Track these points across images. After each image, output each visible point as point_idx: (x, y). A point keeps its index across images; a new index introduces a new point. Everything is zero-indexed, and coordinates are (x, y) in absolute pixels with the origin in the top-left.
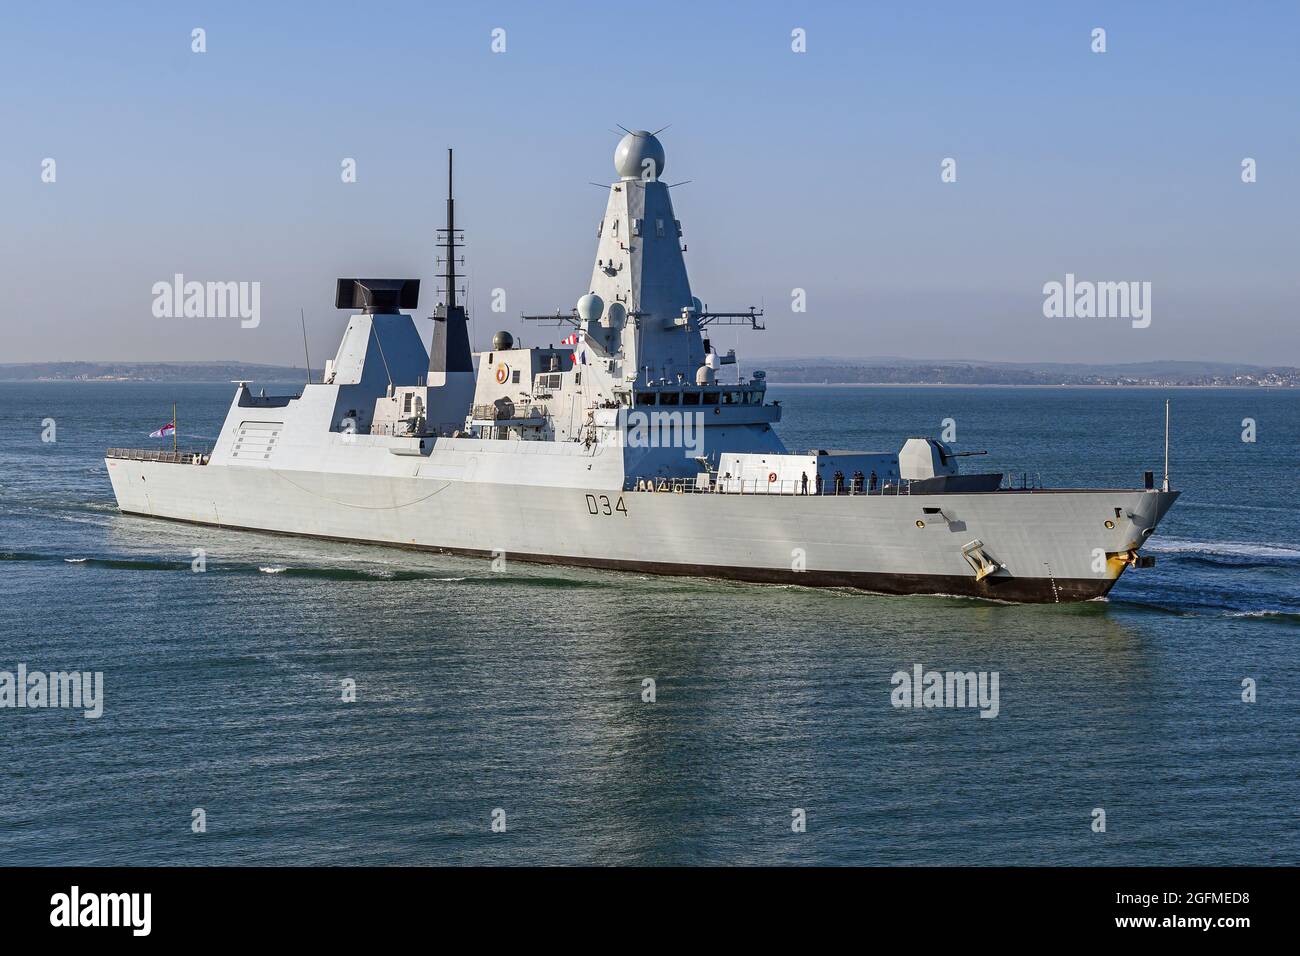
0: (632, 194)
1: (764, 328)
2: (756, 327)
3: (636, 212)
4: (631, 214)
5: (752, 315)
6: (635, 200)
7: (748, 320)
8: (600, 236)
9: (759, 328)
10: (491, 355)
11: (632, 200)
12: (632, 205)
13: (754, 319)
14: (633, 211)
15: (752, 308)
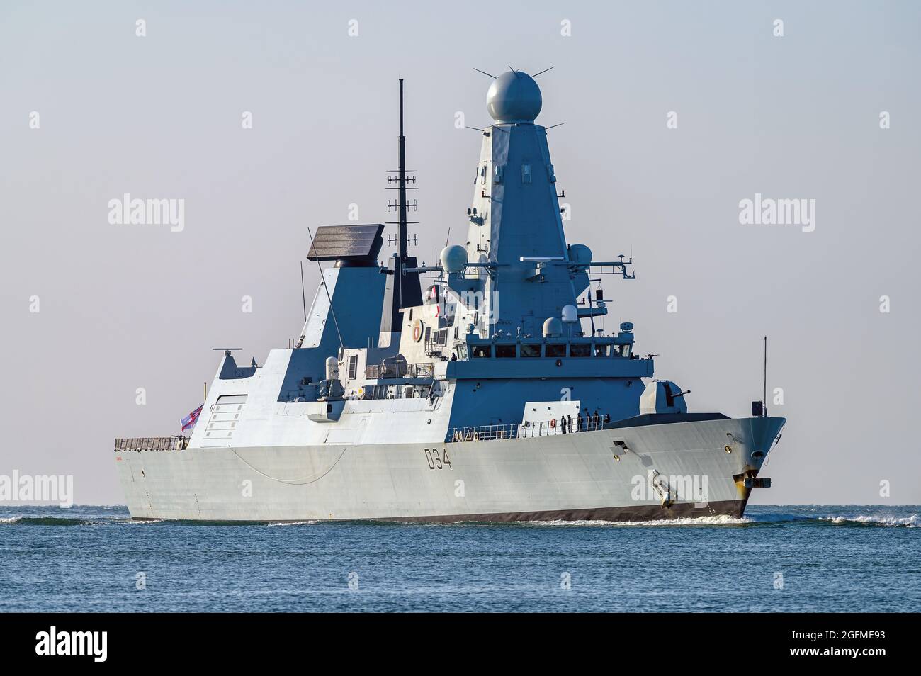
0: (497, 139)
1: (634, 278)
2: (626, 277)
3: (500, 158)
4: (495, 160)
5: (621, 264)
6: (500, 146)
7: (618, 269)
8: (475, 183)
9: (629, 277)
10: (411, 310)
11: (497, 145)
12: (496, 151)
13: (624, 267)
14: (497, 158)
15: (621, 256)
